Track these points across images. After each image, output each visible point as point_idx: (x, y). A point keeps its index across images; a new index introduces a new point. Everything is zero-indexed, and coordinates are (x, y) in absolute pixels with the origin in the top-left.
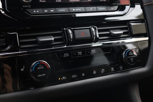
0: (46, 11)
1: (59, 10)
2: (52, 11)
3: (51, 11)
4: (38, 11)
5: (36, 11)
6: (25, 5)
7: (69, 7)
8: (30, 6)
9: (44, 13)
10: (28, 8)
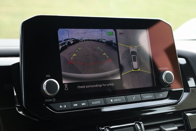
0: (75, 105)
1: (93, 103)
2: (84, 104)
3: (82, 104)
4: (65, 106)
5: (62, 106)
6: (48, 99)
7: (105, 98)
8: (54, 100)
9: (73, 108)
10: (52, 102)
